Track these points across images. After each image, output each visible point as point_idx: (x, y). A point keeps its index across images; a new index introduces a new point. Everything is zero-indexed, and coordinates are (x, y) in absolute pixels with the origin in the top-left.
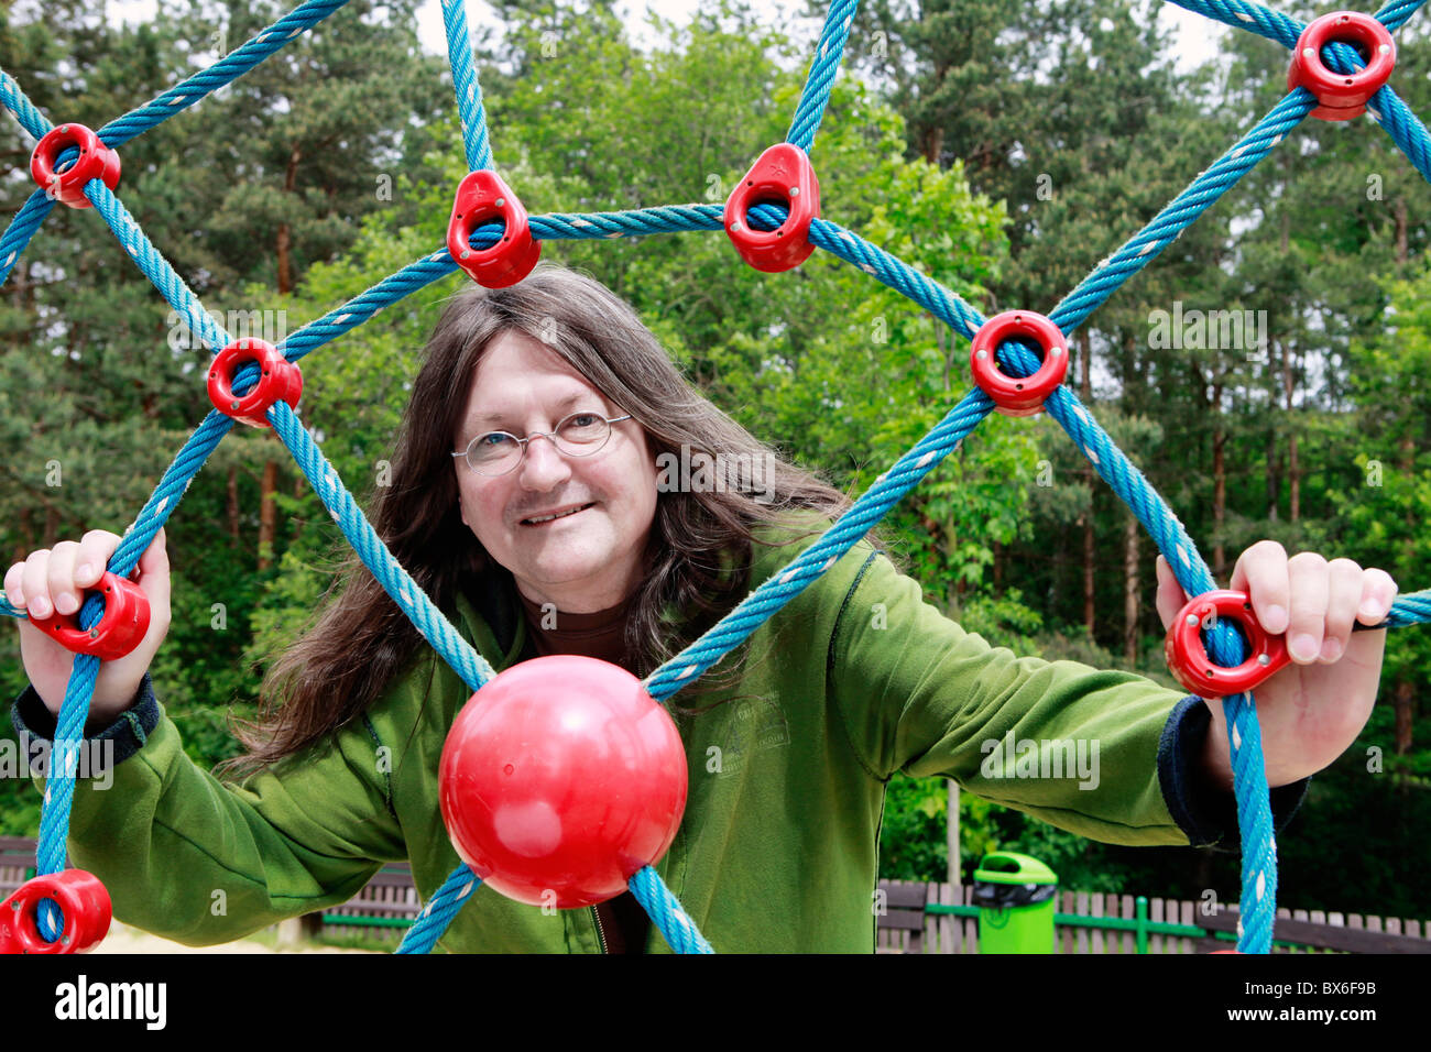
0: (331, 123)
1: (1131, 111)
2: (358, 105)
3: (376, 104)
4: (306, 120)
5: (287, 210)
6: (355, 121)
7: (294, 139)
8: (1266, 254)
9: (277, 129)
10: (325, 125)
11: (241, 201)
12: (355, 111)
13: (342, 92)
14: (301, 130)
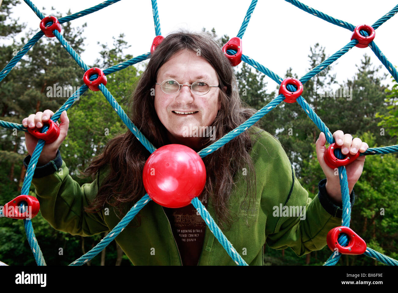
0: (57, 77)
1: (255, 101)
2: (65, 74)
3: (69, 74)
4: (50, 75)
5: (41, 98)
6: (63, 78)
7: (46, 80)
8: (284, 138)
9: (42, 77)
10: (55, 77)
11: (30, 93)
12: (64, 75)
13: (61, 70)
14: (49, 78)
